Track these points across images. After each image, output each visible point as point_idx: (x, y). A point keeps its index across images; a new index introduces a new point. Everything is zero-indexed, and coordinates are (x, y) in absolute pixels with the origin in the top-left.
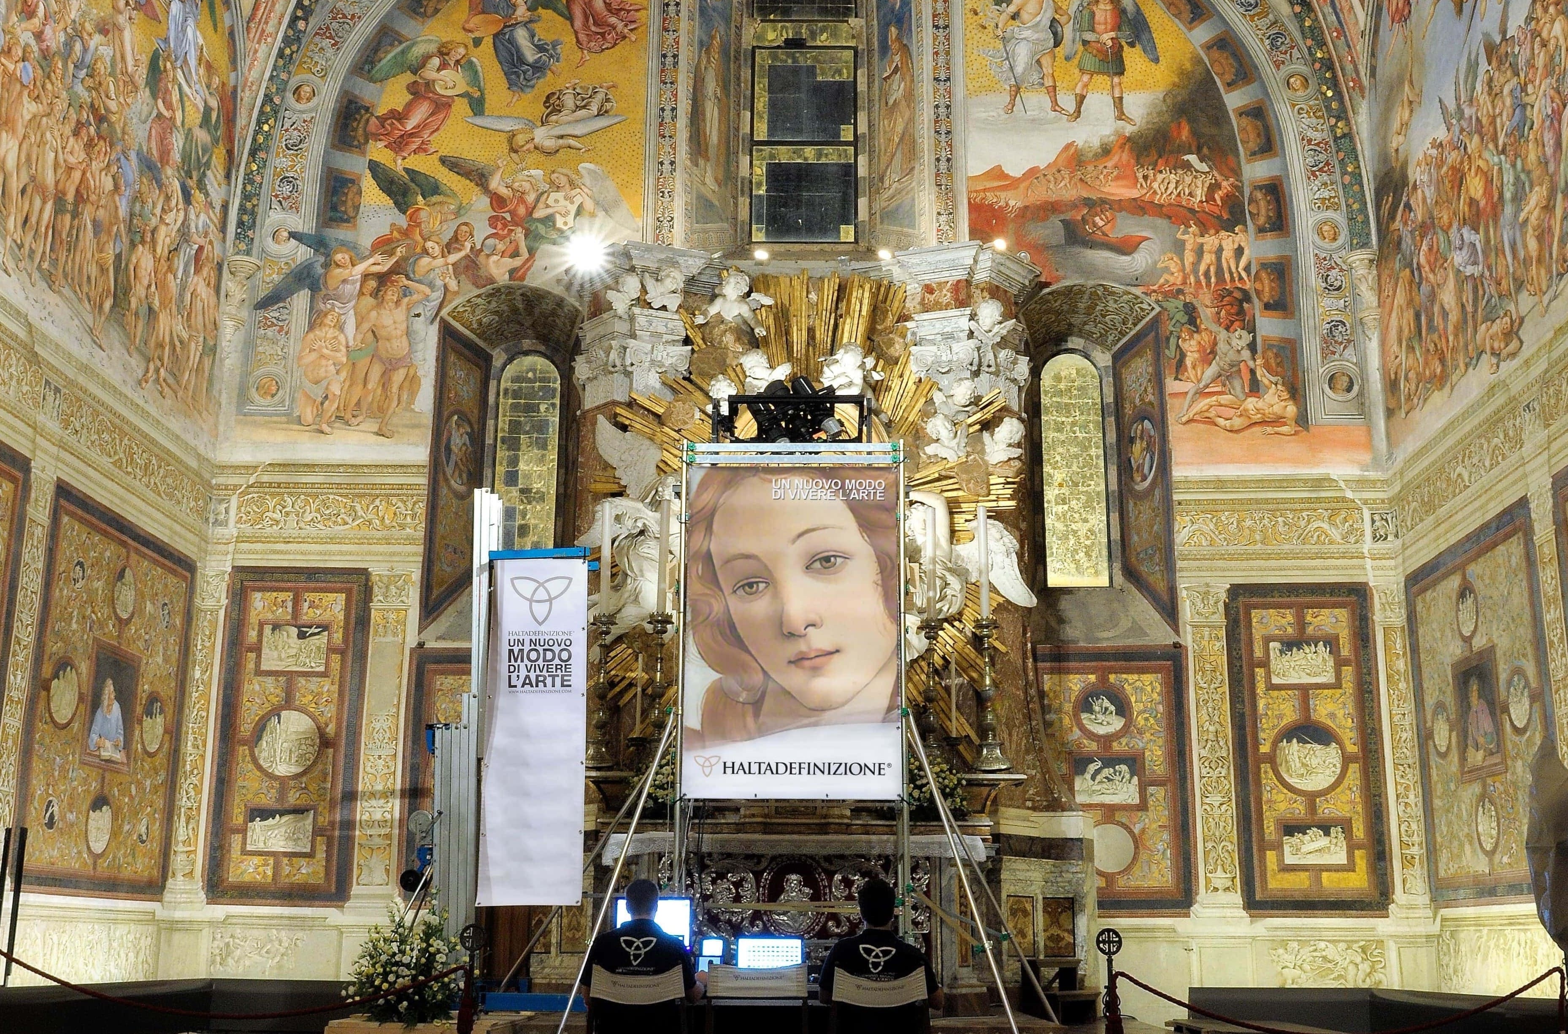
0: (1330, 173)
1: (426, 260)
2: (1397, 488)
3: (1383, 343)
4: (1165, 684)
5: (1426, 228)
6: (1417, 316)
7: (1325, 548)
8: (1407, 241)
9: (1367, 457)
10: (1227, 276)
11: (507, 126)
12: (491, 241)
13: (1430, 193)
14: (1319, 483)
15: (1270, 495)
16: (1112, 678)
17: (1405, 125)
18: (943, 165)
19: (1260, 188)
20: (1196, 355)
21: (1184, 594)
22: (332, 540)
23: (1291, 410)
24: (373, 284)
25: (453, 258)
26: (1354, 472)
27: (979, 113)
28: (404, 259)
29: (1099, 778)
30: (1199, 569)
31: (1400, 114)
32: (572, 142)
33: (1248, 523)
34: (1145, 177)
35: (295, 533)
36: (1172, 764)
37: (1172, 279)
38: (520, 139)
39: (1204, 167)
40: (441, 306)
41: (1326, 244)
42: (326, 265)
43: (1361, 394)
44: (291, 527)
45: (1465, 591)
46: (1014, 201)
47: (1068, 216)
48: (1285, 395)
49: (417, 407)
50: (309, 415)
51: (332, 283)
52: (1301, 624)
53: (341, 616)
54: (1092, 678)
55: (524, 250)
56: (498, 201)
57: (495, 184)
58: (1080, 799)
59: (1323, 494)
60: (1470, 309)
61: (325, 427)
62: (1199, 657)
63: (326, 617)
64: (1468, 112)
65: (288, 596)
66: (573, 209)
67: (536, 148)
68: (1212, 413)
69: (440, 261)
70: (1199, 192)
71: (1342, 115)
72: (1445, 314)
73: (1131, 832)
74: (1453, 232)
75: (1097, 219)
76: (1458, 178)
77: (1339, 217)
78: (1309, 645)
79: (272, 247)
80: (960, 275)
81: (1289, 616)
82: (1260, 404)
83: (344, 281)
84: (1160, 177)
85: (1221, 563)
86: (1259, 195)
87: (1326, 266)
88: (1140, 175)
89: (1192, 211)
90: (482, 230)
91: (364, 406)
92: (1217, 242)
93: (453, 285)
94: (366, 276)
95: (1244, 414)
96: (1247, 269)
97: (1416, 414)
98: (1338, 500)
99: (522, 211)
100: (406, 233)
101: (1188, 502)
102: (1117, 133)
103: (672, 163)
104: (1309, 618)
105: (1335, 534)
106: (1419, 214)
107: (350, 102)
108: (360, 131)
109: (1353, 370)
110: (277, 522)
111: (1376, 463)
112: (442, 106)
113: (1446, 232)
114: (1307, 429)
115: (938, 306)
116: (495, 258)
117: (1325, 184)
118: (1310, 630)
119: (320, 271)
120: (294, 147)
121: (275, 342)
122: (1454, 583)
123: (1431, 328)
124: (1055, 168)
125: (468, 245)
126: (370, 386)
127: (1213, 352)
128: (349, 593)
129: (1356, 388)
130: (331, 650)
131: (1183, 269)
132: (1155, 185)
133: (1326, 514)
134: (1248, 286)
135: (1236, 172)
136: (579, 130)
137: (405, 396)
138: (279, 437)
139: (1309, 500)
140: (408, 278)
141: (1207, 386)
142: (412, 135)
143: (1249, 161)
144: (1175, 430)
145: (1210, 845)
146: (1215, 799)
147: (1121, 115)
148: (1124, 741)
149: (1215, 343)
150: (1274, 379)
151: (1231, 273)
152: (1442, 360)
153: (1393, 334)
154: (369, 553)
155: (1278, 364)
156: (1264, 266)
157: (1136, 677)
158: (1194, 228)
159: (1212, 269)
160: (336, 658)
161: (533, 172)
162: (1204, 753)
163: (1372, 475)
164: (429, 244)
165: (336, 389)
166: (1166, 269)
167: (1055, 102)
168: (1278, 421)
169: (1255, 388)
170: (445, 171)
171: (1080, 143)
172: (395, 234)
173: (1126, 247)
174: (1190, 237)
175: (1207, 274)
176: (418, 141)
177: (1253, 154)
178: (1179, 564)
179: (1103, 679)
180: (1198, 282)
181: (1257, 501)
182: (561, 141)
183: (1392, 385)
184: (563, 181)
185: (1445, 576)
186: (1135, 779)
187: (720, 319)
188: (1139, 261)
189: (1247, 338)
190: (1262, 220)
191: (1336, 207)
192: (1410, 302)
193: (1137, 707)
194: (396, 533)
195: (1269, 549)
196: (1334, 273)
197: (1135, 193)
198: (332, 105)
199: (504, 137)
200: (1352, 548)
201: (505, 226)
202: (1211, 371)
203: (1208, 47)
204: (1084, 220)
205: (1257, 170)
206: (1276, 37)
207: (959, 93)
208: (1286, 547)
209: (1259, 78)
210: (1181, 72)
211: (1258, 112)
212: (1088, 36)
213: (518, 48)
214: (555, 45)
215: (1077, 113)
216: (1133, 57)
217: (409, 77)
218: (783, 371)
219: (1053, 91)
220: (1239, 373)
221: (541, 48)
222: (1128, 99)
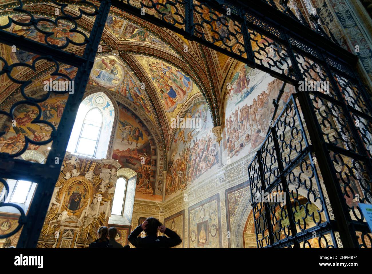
1: (19, 143)
2: (165, 205)
3: (166, 184)
4: (127, 232)
5: (175, 170)
6: (172, 182)
7: (154, 213)
8: (172, 171)
9: (161, 200)
10: (147, 171)
13: (176, 165)
14: (154, 203)
15: (148, 204)
17: (174, 156)
18: (110, 147)
20: (141, 182)
21: (133, 218)
23: (153, 192)
24: (7, 145)
25: (24, 144)
26: (159, 202)
27: (117, 141)
28: (14, 142)
30: (136, 214)
31: (173, 154)
33: (144, 208)
38: (43, 128)
39: (147, 156)
41: (161, 169)
43: (162, 191)
45: (173, 222)
46: (119, 154)
47: (127, 158)
48: (152, 190)
56: (35, 136)
57: (36, 134)
59: (155, 205)
60: (180, 182)
64: (183, 156)
68: (142, 191)
69: (21, 144)
71: (166, 153)
72: (176, 182)
74: (179, 171)
75: (131, 160)
76: (181, 164)
77: (163, 166)
80: (110, 164)
82: (149, 190)
84: (140, 156)
85: (139, 214)
86: (153, 161)
87: (160, 172)
88: (138, 155)
92: (146, 166)
94: (6, 143)
95: (146, 191)
96: (150, 171)
97: (169, 195)
98: (157, 206)
99: (39, 139)
100: (16, 138)
101: (136, 203)
102: (136, 148)
105: (156, 211)
106: (174, 168)
109: (162, 188)
111: (163, 201)
112: (30, 119)
113: (178, 171)
114: (154, 195)
115: (106, 168)
116: (32, 145)
117: (162, 161)
122: (172, 221)
123: (174, 183)
124: (126, 151)
127: (143, 182)
131: (141, 169)
133: (155, 208)
134: (150, 173)
135: (151, 157)
139: (153, 206)
140: (14, 145)
141: (142, 186)
142: (23, 122)
147: (137, 146)
148: (119, 241)
149: (144, 181)
150: (151, 187)
152: (175, 188)
153: (168, 184)
155: (152, 185)
156: (152, 171)
157: (123, 230)
161: (43, 133)
163: (162, 203)
164: (20, 141)
166: (139, 169)
167: (128, 142)
168: (150, 193)
169: (148, 188)
170: (27, 129)
171: (130, 148)
172: (14, 137)
173: (134, 164)
175: (144, 170)
176: (24, 124)
177: (153, 155)
181: (146, 205)
182: (50, 130)
183: (166, 191)
184: (48, 136)
185: (171, 219)
187: (70, 163)
188: (136, 167)
189: (148, 180)
190: (153, 164)
191: (163, 165)
192: (171, 179)
193: (122, 235)
195: (146, 212)
197: (137, 157)
199: (40, 127)
200: (157, 214)
202: (143, 184)
203: (150, 140)
204: (129, 159)
205: (153, 157)
206: (159, 140)
207: (115, 137)
208: (149, 212)
209: (156, 145)
210: (146, 142)
211: (155, 150)
212: (134, 134)
213: (47, 114)
214: (53, 115)
215: (131, 144)
216: (140, 138)
217: (25, 113)
218: (79, 173)
219: (128, 140)
220: (146, 185)
221: (51, 115)
222: (138, 144)
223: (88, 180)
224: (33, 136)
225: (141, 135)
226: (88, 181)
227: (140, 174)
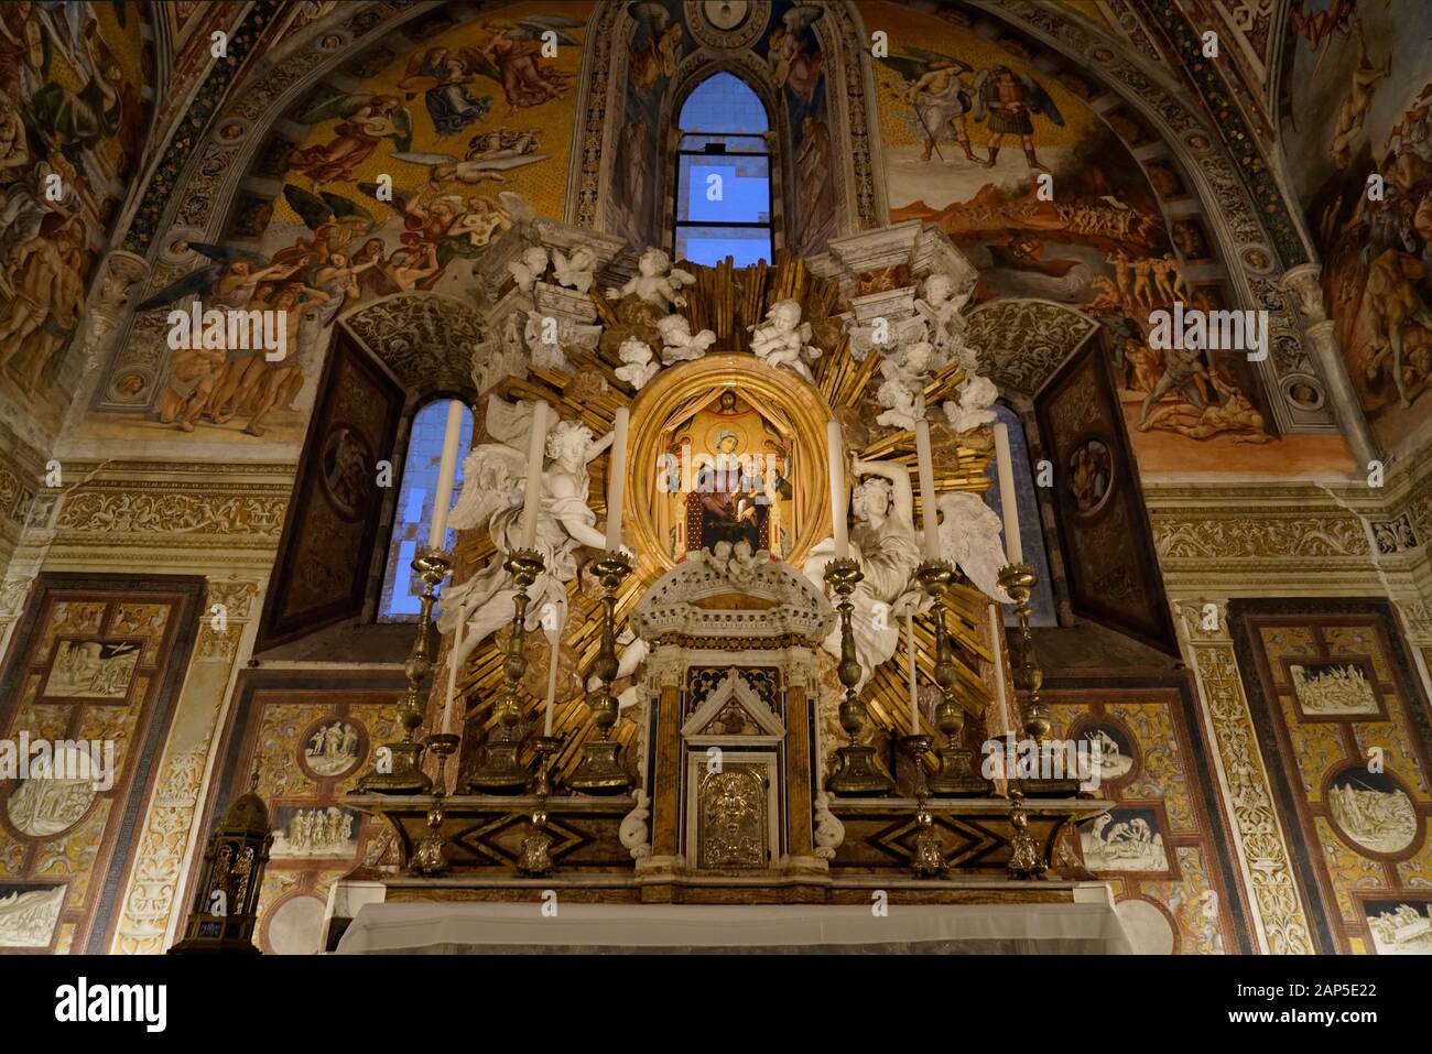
0: (1247, 213)
1: (329, 271)
2: (1394, 497)
4: (1175, 714)
7: (1329, 559)
9: (1351, 467)
10: (1163, 296)
11: (430, 160)
12: (401, 255)
14: (1304, 491)
15: (1253, 504)
16: (1109, 708)
18: (865, 200)
19: (1182, 223)
20: (1146, 367)
21: (1178, 609)
22: (168, 544)
23: (1257, 419)
24: (268, 290)
25: (358, 269)
26: (1342, 480)
27: (897, 160)
28: (306, 268)
29: (1111, 836)
30: (1190, 582)
32: (494, 174)
33: (1235, 532)
34: (1067, 213)
35: (124, 536)
36: (1200, 817)
37: (1108, 298)
38: (443, 171)
39: (1123, 206)
40: (339, 311)
41: (1258, 270)
42: (222, 273)
43: (1328, 403)
44: (122, 530)
47: (995, 243)
48: (1247, 405)
49: (295, 406)
50: (171, 412)
51: (224, 289)
52: (1323, 645)
53: (160, 632)
54: (1085, 708)
55: (434, 264)
56: (412, 220)
57: (412, 209)
58: (1092, 865)
59: (1313, 503)
61: (187, 425)
62: (1208, 684)
63: (144, 631)
65: (99, 609)
66: (489, 229)
67: (458, 178)
68: (1173, 421)
69: (344, 271)
70: (1121, 225)
73: (1164, 910)
75: (1024, 246)
77: (1265, 248)
78: (1337, 669)
79: (167, 254)
80: (898, 262)
81: (1304, 637)
83: (239, 287)
84: (1081, 213)
85: (1212, 576)
86: (1181, 229)
87: (1262, 288)
88: (1061, 211)
89: (1117, 240)
90: (392, 245)
91: (236, 405)
92: (1147, 267)
93: (355, 292)
94: (262, 283)
95: (1208, 423)
96: (1183, 290)
98: (1327, 509)
99: (436, 229)
100: (312, 246)
101: (1164, 510)
103: (594, 193)
104: (1329, 638)
105: (1337, 545)
107: (277, 139)
108: (282, 162)
109: (1315, 382)
110: (106, 523)
112: (367, 144)
114: (1279, 437)
115: (876, 290)
116: (403, 269)
117: (1244, 221)
118: (1334, 651)
119: (215, 277)
120: (213, 174)
121: (148, 341)
124: (976, 205)
125: (376, 258)
126: (246, 385)
128: (175, 604)
129: (1321, 399)
130: (139, 671)
131: (1117, 289)
132: (1078, 220)
133: (1321, 524)
135: (1156, 210)
136: (502, 165)
137: (284, 394)
138: (131, 434)
139: (1299, 509)
140: (307, 285)
141: (1162, 395)
142: (334, 165)
143: (1165, 202)
144: (1135, 438)
145: (1272, 928)
146: (1266, 864)
147: (1035, 163)
148: (1134, 786)
150: (1233, 389)
151: (1167, 294)
154: (211, 559)
155: (1233, 376)
156: (1199, 288)
157: (1137, 707)
158: (1121, 255)
159: (1147, 290)
160: (144, 681)
161: (452, 198)
162: (1239, 802)
163: (1361, 483)
164: (335, 256)
165: (207, 387)
166: (1101, 290)
167: (970, 155)
168: (1245, 429)
169: (1214, 398)
170: (361, 195)
171: (998, 185)
172: (301, 247)
173: (1058, 270)
174: (1120, 264)
175: (1142, 293)
176: (339, 171)
177: (1168, 197)
178: (1166, 576)
179: (1098, 709)
180: (1135, 300)
181: (1240, 510)
182: (483, 174)
184: (482, 205)
186: (1158, 838)
187: (635, 296)
188: (1073, 281)
190: (1188, 249)
191: (1260, 239)
193: (1144, 744)
194: (247, 537)
195: (1265, 560)
196: (1271, 295)
197: (1058, 225)
198: (257, 141)
199: (425, 169)
200: (1359, 559)
201: (417, 242)
202: (1163, 382)
203: (1108, 115)
204: (1011, 247)
205: (1178, 209)
206: (1172, 109)
207: (877, 144)
208: (1284, 558)
209: (1161, 137)
210: (1087, 133)
211: (1167, 164)
212: (995, 105)
213: (449, 102)
214: (486, 100)
215: (993, 162)
216: (1039, 121)
217: (338, 121)
218: (706, 338)
219: (967, 145)
220: (1193, 382)
221: (471, 102)
222: (1040, 152)
223: (780, 365)
224: (401, 220)
225: (1041, 101)
226: (784, 373)
227: (1119, 318)
